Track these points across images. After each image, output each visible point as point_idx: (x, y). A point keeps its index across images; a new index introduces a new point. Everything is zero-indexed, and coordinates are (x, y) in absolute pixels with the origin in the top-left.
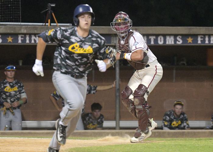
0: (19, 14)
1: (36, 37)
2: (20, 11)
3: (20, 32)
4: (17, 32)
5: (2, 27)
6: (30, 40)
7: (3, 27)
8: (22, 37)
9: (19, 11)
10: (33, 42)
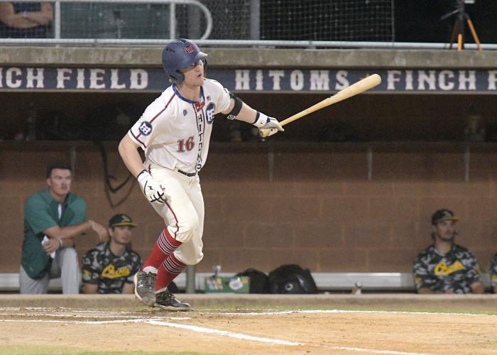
0: (390, 21)
1: (428, 75)
2: (393, 15)
3: (392, 64)
4: (385, 64)
5: (349, 53)
6: (415, 83)
7: (352, 54)
8: (396, 76)
9: (390, 16)
10: (421, 87)
